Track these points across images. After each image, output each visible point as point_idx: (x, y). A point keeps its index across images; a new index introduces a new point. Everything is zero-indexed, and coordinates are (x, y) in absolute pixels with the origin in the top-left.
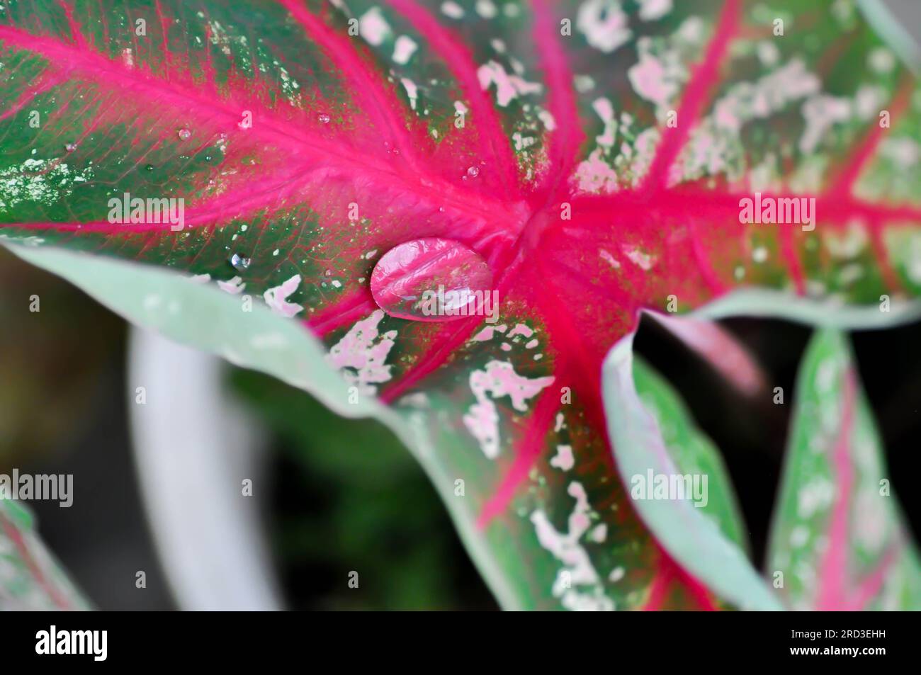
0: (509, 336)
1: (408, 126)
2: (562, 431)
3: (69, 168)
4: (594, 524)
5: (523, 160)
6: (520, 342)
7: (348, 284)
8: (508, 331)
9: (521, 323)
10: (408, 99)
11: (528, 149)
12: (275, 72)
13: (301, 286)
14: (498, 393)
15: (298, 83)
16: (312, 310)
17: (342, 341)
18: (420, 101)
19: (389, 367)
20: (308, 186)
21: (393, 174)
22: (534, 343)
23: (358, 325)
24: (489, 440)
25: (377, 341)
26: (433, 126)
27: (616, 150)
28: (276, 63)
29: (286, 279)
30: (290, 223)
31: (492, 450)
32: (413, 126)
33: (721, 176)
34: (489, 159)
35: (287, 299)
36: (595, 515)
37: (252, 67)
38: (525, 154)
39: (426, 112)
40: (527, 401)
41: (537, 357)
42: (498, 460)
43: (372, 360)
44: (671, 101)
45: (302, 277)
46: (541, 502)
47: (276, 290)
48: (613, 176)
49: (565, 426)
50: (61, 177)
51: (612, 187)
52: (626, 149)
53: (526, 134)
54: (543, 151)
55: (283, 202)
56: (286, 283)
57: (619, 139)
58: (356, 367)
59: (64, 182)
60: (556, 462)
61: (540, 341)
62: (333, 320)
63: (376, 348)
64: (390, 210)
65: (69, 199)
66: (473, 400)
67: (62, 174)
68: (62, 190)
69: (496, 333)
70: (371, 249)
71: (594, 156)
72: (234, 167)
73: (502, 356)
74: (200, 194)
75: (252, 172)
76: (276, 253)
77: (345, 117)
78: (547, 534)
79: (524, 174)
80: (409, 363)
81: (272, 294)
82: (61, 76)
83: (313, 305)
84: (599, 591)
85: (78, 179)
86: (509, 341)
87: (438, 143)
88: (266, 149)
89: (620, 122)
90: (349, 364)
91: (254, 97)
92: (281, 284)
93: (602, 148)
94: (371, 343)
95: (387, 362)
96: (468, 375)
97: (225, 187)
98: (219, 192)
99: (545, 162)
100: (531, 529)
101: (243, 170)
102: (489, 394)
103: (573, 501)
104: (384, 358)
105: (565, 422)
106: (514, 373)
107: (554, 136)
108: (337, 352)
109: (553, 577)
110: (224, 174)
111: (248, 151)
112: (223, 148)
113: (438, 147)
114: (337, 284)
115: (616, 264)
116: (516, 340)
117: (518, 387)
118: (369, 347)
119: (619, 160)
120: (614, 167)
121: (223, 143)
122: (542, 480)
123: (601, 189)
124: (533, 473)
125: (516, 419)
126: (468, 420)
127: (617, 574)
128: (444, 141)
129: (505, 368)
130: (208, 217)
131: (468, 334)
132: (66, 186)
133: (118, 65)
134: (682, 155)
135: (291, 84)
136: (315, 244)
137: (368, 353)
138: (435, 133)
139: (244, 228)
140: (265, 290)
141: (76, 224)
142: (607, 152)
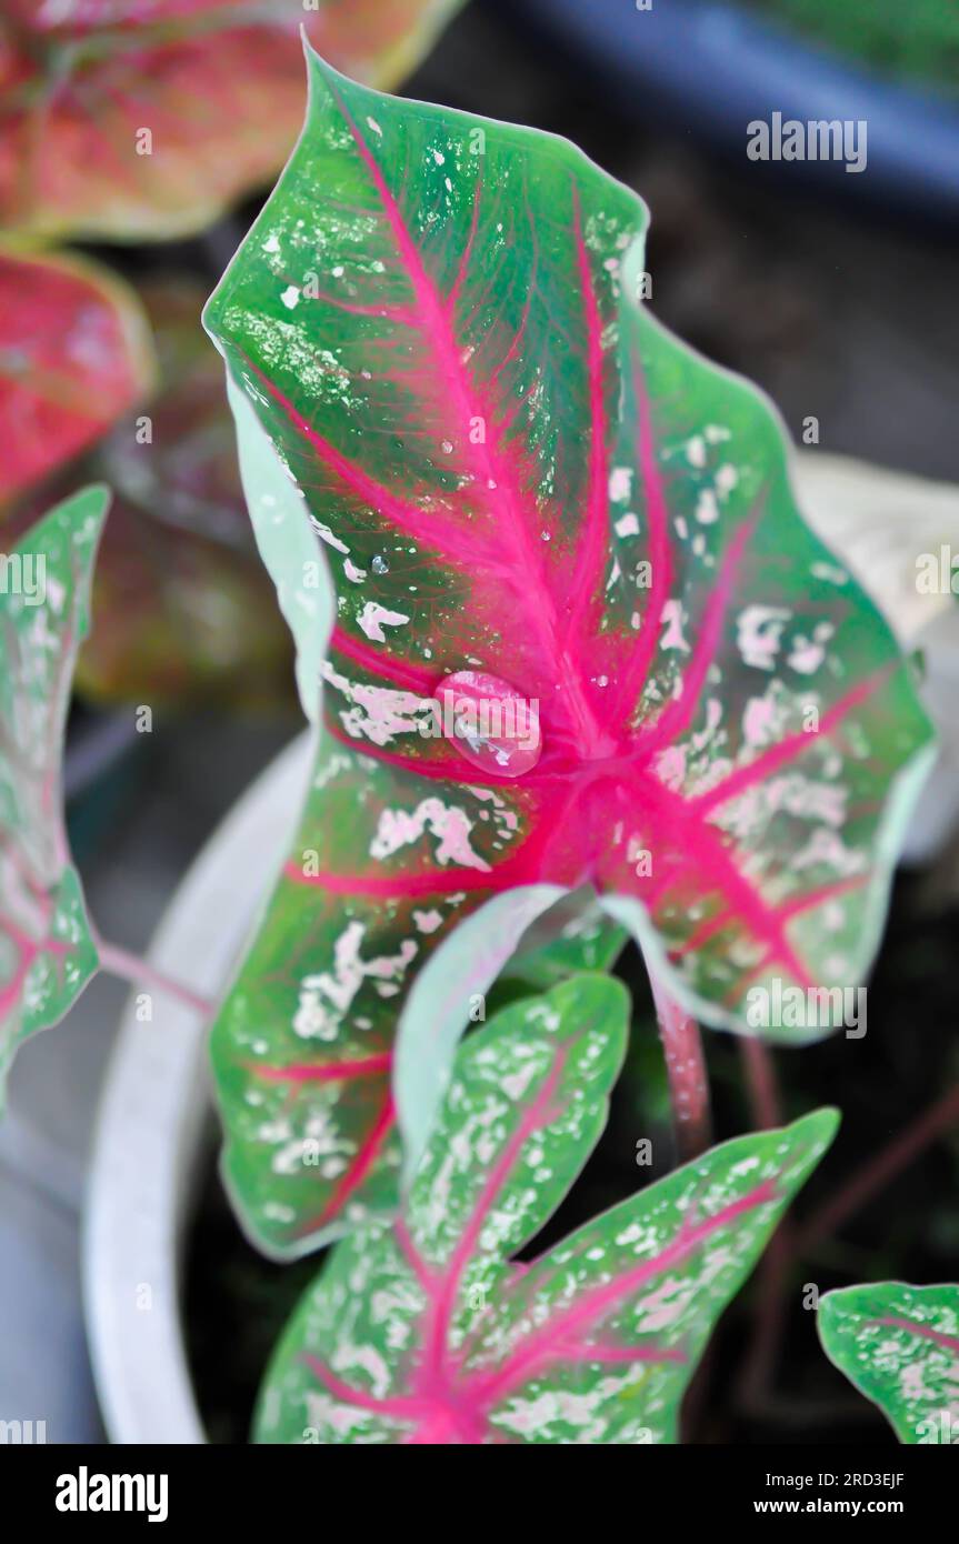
0: (497, 812)
1: (593, 599)
2: (450, 906)
3: (348, 387)
4: (393, 980)
5: (641, 707)
6: (499, 824)
7: (435, 662)
8: (499, 809)
9: (516, 814)
10: (609, 577)
11: (652, 701)
12: (546, 464)
13: (402, 626)
14: (436, 830)
15: (554, 490)
16: (390, 650)
17: (383, 690)
18: (615, 586)
19: (391, 739)
20: (486, 571)
21: (551, 623)
22: (507, 835)
23: (409, 695)
24: (386, 844)
25: (406, 716)
26: (608, 616)
27: (697, 757)
28: (553, 459)
29: (396, 611)
30: (446, 581)
31: (378, 851)
32: (596, 603)
33: (736, 841)
34: (622, 682)
35: (381, 624)
36: (401, 977)
37: (537, 446)
38: (647, 703)
39: (612, 601)
40: (451, 860)
41: (497, 845)
42: (374, 861)
43: (387, 723)
44: (758, 748)
45: (409, 622)
46: (373, 924)
47: (381, 609)
48: (682, 776)
49: (456, 905)
50: (336, 386)
51: (674, 786)
52: (704, 761)
53: (659, 687)
54: (659, 712)
55: (458, 563)
56: (393, 613)
57: (705, 750)
58: (370, 715)
59: (334, 391)
60: (419, 916)
61: (512, 839)
62: (395, 672)
63: (400, 720)
64: (522, 649)
65: (324, 406)
66: (411, 811)
67: (339, 385)
68: (326, 394)
69: (491, 801)
70: (478, 658)
71: (684, 748)
72: (454, 504)
73: (472, 815)
74: (412, 497)
75: (462, 521)
76: (413, 588)
77: (561, 548)
78: (349, 944)
79: (633, 719)
80: (408, 753)
81: (375, 609)
82: (413, 320)
83: (394, 648)
84: (337, 1018)
85: (345, 399)
86: (492, 815)
87: (601, 634)
88: (489, 516)
89: (716, 736)
90: (368, 708)
91: (518, 470)
92: (390, 609)
93: (693, 746)
94: (400, 713)
95: (394, 736)
96: (430, 795)
97: (432, 510)
98: (425, 509)
99: (653, 723)
100: (341, 928)
101: (458, 513)
102: (428, 823)
103: (397, 951)
104: (397, 732)
105: (461, 903)
106: (466, 835)
107: (674, 706)
108: (370, 692)
109: (317, 971)
110: (442, 501)
111: (475, 504)
112: (462, 484)
113: (597, 637)
114: (428, 653)
115: (617, 839)
116: (497, 820)
117: (457, 845)
118: (395, 714)
119: (694, 766)
120: (687, 770)
121: (465, 482)
122: (393, 914)
123: (668, 781)
124: (392, 902)
125: (426, 860)
126: (387, 814)
127: (364, 1024)
128: (607, 636)
129: (464, 824)
130: (399, 517)
131: (471, 781)
132: (332, 395)
133: (457, 352)
134: (731, 803)
135: (548, 486)
136: (445, 613)
137: (390, 717)
138: (605, 623)
139: (413, 550)
140: (374, 601)
141: (307, 425)
142: (693, 753)
